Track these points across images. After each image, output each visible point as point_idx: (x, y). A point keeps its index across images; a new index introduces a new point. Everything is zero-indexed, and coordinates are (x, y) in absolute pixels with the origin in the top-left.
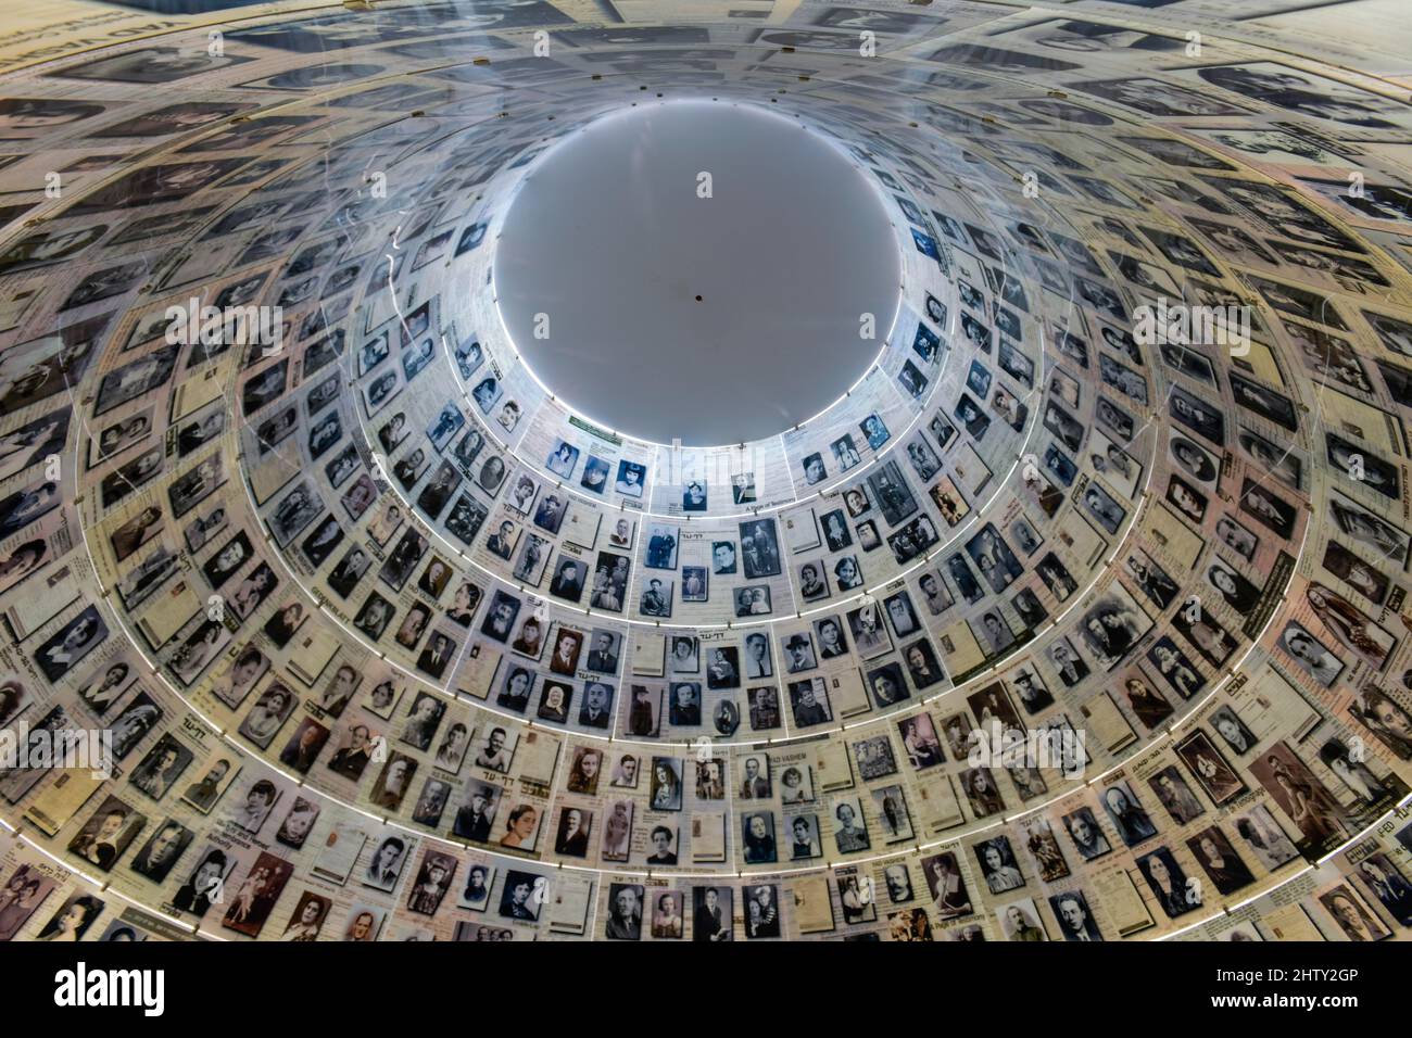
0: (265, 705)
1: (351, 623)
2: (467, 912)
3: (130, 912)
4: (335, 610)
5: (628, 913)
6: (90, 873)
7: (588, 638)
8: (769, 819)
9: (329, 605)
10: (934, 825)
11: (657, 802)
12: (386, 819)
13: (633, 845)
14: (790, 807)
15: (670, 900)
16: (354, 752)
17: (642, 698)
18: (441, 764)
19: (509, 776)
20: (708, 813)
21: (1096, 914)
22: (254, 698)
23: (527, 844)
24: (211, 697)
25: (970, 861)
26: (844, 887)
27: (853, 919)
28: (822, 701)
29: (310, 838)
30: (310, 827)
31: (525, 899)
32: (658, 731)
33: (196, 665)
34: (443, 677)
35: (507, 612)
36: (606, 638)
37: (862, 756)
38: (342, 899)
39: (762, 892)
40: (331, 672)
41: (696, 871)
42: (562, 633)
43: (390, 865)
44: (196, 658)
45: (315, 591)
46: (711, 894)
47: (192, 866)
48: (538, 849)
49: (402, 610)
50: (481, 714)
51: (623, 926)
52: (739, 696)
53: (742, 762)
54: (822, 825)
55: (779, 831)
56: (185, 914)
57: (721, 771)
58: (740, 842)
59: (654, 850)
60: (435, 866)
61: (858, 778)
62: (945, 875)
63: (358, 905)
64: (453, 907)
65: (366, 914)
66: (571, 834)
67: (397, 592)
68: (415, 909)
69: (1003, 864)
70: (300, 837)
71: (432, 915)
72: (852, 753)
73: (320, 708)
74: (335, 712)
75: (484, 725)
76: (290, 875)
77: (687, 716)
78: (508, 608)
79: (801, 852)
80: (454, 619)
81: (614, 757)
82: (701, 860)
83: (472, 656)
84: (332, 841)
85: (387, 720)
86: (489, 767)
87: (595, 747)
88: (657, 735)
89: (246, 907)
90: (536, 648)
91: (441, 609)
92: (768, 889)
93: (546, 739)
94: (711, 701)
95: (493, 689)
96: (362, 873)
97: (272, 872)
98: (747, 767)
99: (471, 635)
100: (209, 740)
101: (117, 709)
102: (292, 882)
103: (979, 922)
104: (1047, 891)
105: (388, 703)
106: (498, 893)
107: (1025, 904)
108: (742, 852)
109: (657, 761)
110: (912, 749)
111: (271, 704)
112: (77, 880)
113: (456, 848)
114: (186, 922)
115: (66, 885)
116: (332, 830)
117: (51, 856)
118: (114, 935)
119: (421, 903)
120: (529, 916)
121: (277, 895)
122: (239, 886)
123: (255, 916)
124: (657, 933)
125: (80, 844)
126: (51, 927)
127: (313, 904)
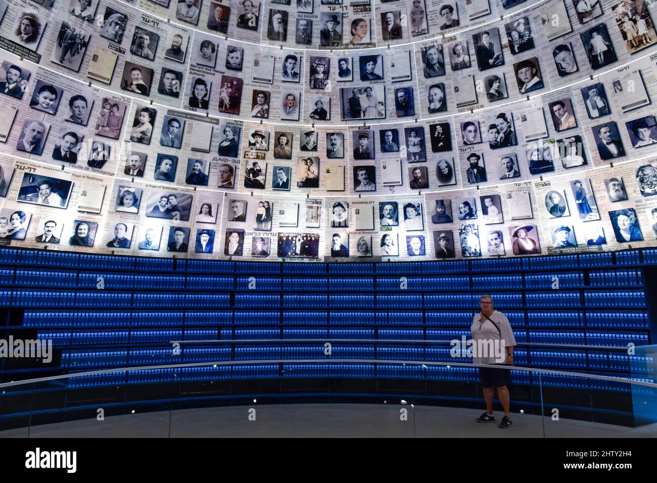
2: (344, 83)
3: (170, 111)
5: (435, 62)
6: (140, 98)
12: (282, 47)
13: (430, 22)
15: (459, 47)
16: (249, 16)
18: (301, 9)
23: (366, 40)
24: (150, 3)
27: (586, 20)
29: (244, 64)
30: (242, 59)
31: (373, 69)
38: (274, 90)
39: (519, 24)
41: (473, 25)
43: (293, 69)
46: (485, 36)
47: (190, 88)
48: (373, 41)
51: (434, 70)
56: (198, 109)
59: (443, 21)
60: (318, 64)
63: (284, 92)
64: (335, 82)
65: (290, 95)
66: (390, 27)
68: (315, 87)
70: (239, 65)
71: (324, 88)
76: (242, 84)
82: (475, 18)
84: (256, 63)
86: (330, 3)
89: (227, 101)
92: (522, 21)
96: (279, 76)
97: (232, 84)
100: (162, 26)
101: (99, 18)
102: (244, 87)
106: (357, 69)
108: (501, 3)
112: (135, 101)
113: (327, 53)
114: (201, 112)
115: (131, 104)
116: (254, 58)
117: (115, 92)
118: (169, 122)
119: (317, 85)
120: (378, 78)
121: (240, 94)
122: (218, 93)
123: (233, 105)
124: (456, 68)
125: (126, 86)
126: (137, 123)
127: (261, 95)
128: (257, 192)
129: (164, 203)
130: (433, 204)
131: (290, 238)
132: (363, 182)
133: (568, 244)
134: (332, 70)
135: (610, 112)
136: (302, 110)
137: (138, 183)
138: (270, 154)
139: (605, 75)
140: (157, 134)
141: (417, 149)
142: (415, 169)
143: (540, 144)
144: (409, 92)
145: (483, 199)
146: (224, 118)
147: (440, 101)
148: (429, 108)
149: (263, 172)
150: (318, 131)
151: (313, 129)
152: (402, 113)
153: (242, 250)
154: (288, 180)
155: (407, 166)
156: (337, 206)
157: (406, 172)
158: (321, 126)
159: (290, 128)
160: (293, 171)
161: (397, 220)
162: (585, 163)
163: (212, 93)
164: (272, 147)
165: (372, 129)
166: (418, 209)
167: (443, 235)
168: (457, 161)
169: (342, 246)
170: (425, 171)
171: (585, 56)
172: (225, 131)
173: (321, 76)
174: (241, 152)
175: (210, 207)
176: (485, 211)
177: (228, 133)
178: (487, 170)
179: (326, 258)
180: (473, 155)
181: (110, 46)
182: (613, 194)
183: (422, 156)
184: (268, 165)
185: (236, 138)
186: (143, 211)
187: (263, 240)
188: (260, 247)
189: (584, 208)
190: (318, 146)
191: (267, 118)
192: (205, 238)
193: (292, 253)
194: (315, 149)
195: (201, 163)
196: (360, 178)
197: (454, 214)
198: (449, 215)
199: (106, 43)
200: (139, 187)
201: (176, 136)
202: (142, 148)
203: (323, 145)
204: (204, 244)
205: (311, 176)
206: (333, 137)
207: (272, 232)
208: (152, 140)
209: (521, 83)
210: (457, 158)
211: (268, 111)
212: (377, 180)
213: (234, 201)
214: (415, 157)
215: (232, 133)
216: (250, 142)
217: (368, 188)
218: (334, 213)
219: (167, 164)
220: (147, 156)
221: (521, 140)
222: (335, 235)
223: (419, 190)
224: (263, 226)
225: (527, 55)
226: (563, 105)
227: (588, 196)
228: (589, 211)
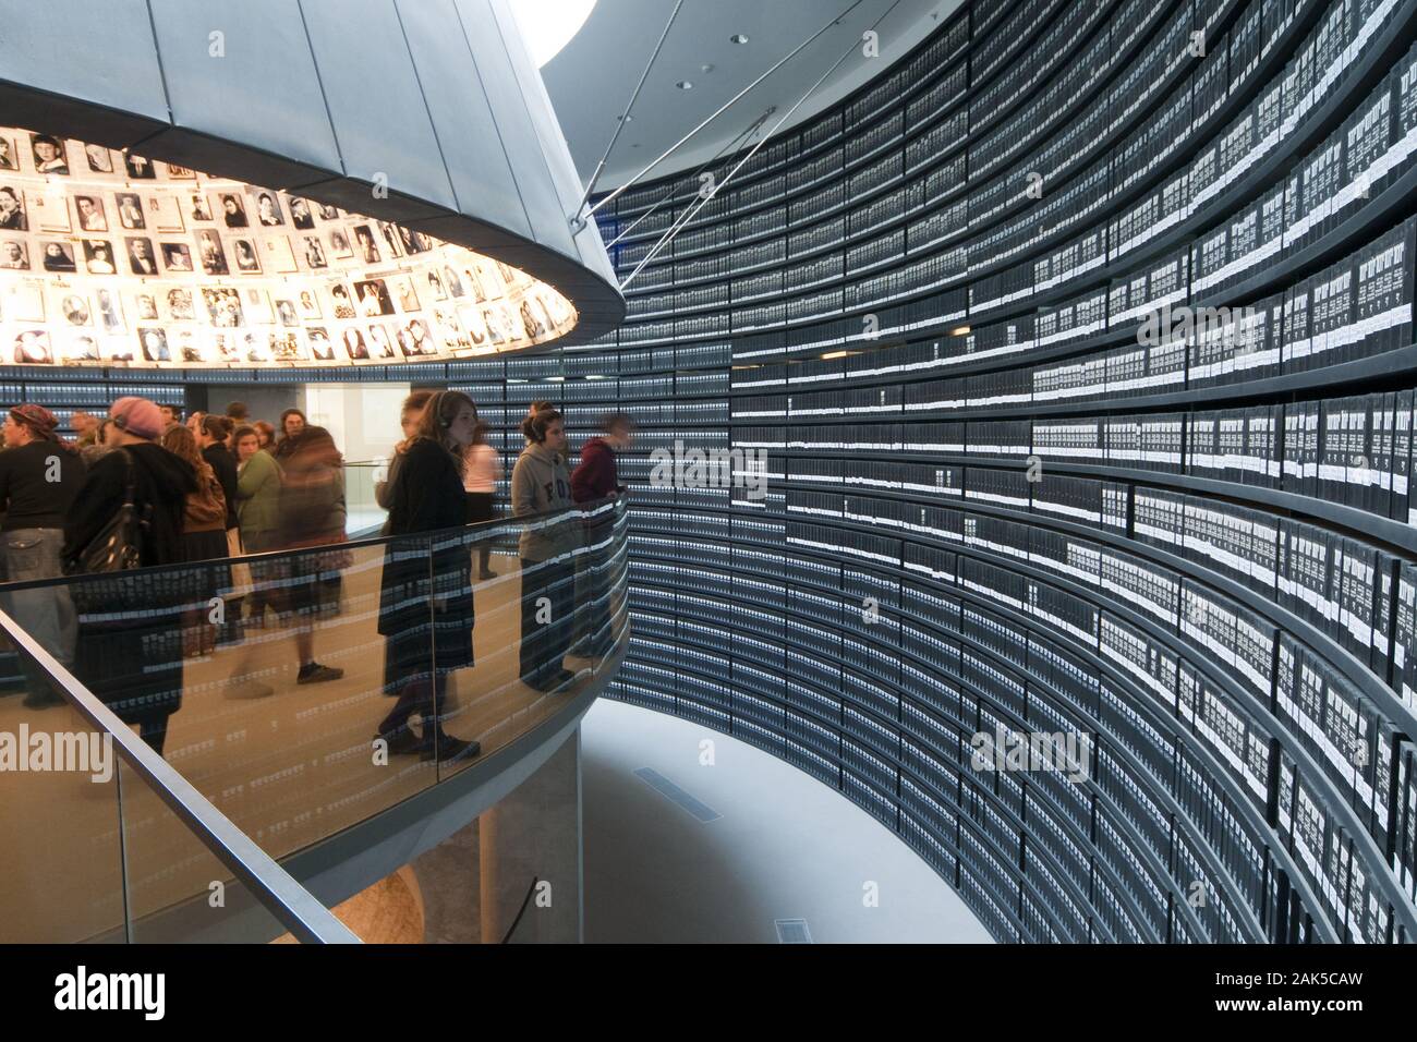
133: (89, 357)
135: (144, 228)
162: (115, 273)
182: (144, 311)
189: (108, 320)
209: (38, 160)
226: (92, 202)
227: (115, 306)
228: (116, 323)
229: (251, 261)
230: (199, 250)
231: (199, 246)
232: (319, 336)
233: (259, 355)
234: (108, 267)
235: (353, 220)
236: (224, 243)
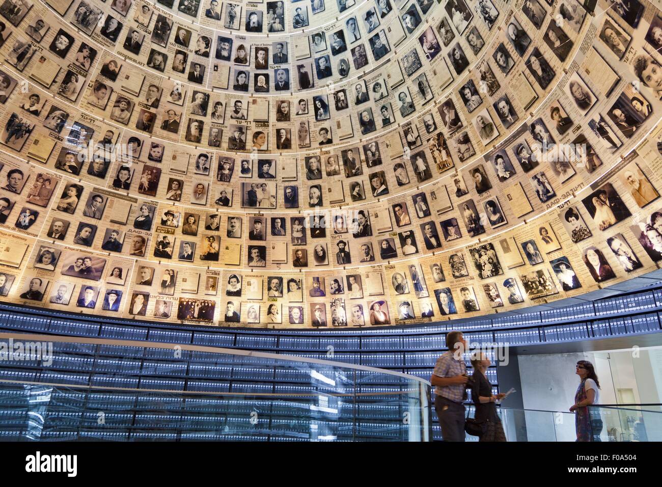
0: (119, 106)
1: (146, 65)
3: (95, 189)
4: (135, 61)
5: (314, 168)
6: (71, 176)
7: (270, 48)
8: (370, 111)
9: (130, 59)
10: (441, 87)
11: (319, 117)
12: (196, 147)
13: (311, 139)
14: (378, 102)
15: (332, 159)
16: (171, 121)
17: (303, 71)
18: (214, 120)
19: (248, 120)
20: (342, 116)
21: (514, 104)
22: (112, 103)
23: (264, 147)
24: (89, 105)
25: (458, 100)
26: (406, 133)
27: (412, 147)
28: (385, 42)
29: (164, 157)
30: (163, 154)
31: (268, 170)
32: (313, 84)
33: (74, 92)
34: (203, 82)
35: (227, 46)
36: (280, 46)
37: (406, 64)
38: (187, 179)
39: (372, 146)
40: (145, 88)
41: (341, 144)
42: (257, 50)
43: (204, 164)
44: (72, 89)
45: (119, 53)
46: (350, 152)
48: (269, 149)
49: (171, 56)
50: (227, 96)
51: (314, 174)
52: (347, 55)
53: (354, 87)
54: (393, 107)
55: (375, 115)
56: (120, 189)
57: (345, 95)
58: (359, 126)
59: (321, 139)
60: (225, 163)
61: (406, 77)
62: (449, 112)
64: (238, 177)
65: (200, 184)
66: (283, 140)
67: (165, 47)
68: (221, 180)
69: (472, 95)
70: (159, 158)
71: (229, 181)
72: (401, 64)
73: (147, 105)
74: (156, 104)
75: (230, 100)
76: (161, 172)
77: (325, 73)
78: (226, 44)
79: (386, 122)
80: (200, 55)
81: (295, 102)
82: (342, 139)
83: (215, 70)
84: (174, 158)
85: (182, 106)
86: (238, 118)
87: (285, 99)
88: (313, 86)
89: (146, 185)
90: (246, 60)
91: (191, 51)
92: (374, 144)
93: (261, 101)
94: (335, 62)
95: (230, 84)
96: (193, 168)
97: (152, 172)
98: (357, 89)
99: (212, 60)
100: (97, 123)
101: (45, 113)
102: (162, 175)
103: (466, 130)
104: (491, 101)
105: (180, 98)
107: (483, 112)
108: (360, 130)
109: (315, 99)
110: (426, 51)
111: (121, 105)
112: (66, 178)
113: (232, 154)
114: (122, 192)
115: (62, 180)
116: (173, 153)
117: (49, 170)
118: (93, 198)
119: (223, 177)
120: (272, 177)
121: (158, 180)
122: (140, 178)
123: (151, 188)
124: (329, 174)
125: (60, 165)
126: (65, 195)
127: (175, 182)
128: (164, 261)
129: (79, 264)
130: (311, 280)
131: (190, 303)
132: (256, 259)
133: (409, 317)
134: (235, 168)
135: (430, 214)
136: (209, 197)
137: (58, 245)
138: (179, 231)
139: (426, 187)
140: (82, 206)
141: (299, 235)
142: (298, 251)
143: (387, 236)
144: (295, 190)
145: (348, 277)
146: (142, 198)
147: (317, 198)
148: (310, 203)
149: (172, 244)
150: (221, 214)
151: (217, 213)
152: (289, 205)
153: (145, 311)
154: (192, 253)
155: (292, 248)
156: (232, 278)
157: (291, 253)
158: (223, 211)
159: (198, 210)
160: (197, 246)
161: (282, 292)
162: (417, 252)
163: (134, 178)
164: (181, 224)
165: (265, 216)
166: (298, 283)
167: (318, 307)
168: (329, 246)
169: (235, 313)
170: (305, 252)
171: (413, 173)
172: (141, 209)
173: (226, 172)
174: (154, 227)
175: (121, 270)
176: (350, 288)
177: (144, 210)
178: (352, 254)
179: (220, 322)
180: (341, 242)
181: (50, 134)
182: (436, 276)
183: (303, 240)
184: (177, 239)
185: (151, 215)
186: (59, 270)
187: (165, 303)
188: (162, 309)
189: (417, 287)
190: (220, 227)
191: (179, 201)
192: (112, 298)
193: (190, 316)
194: (217, 229)
195: (117, 233)
196: (254, 255)
197: (326, 289)
198: (323, 290)
199: (47, 131)
200: (59, 248)
201: (98, 209)
202: (65, 216)
203: (224, 226)
204: (111, 302)
205: (213, 251)
206: (233, 221)
207: (175, 296)
208: (77, 211)
209: (374, 189)
210: (329, 243)
211: (180, 195)
212: (267, 258)
213: (143, 267)
214: (298, 241)
215: (147, 210)
216: (162, 219)
217: (259, 264)
218: (229, 283)
219: (86, 231)
220: (69, 223)
221: (375, 233)
222: (229, 303)
223: (300, 268)
224: (167, 291)
225: (377, 169)
226: (401, 207)
227: (420, 277)
228: (422, 289)
229: (498, 215)
230: (462, 218)
231: (463, 217)
232: (563, 267)
233: (518, 296)
234: (413, 249)
235: (567, 138)
236: (478, 208)
